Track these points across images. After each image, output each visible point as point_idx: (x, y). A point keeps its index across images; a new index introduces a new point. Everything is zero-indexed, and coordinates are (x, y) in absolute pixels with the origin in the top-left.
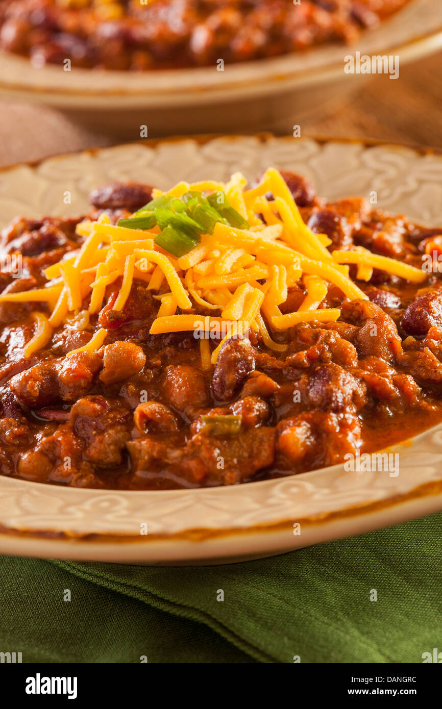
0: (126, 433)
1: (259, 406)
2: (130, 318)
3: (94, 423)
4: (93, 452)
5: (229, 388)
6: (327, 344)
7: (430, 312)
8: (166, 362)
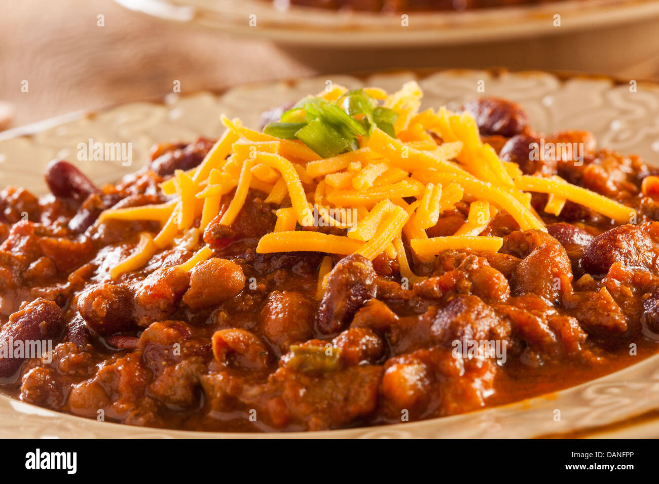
0: (203, 366)
2: (241, 236)
3: (166, 352)
4: (158, 385)
5: (336, 317)
6: (467, 271)
7: (617, 248)
8: (271, 286)
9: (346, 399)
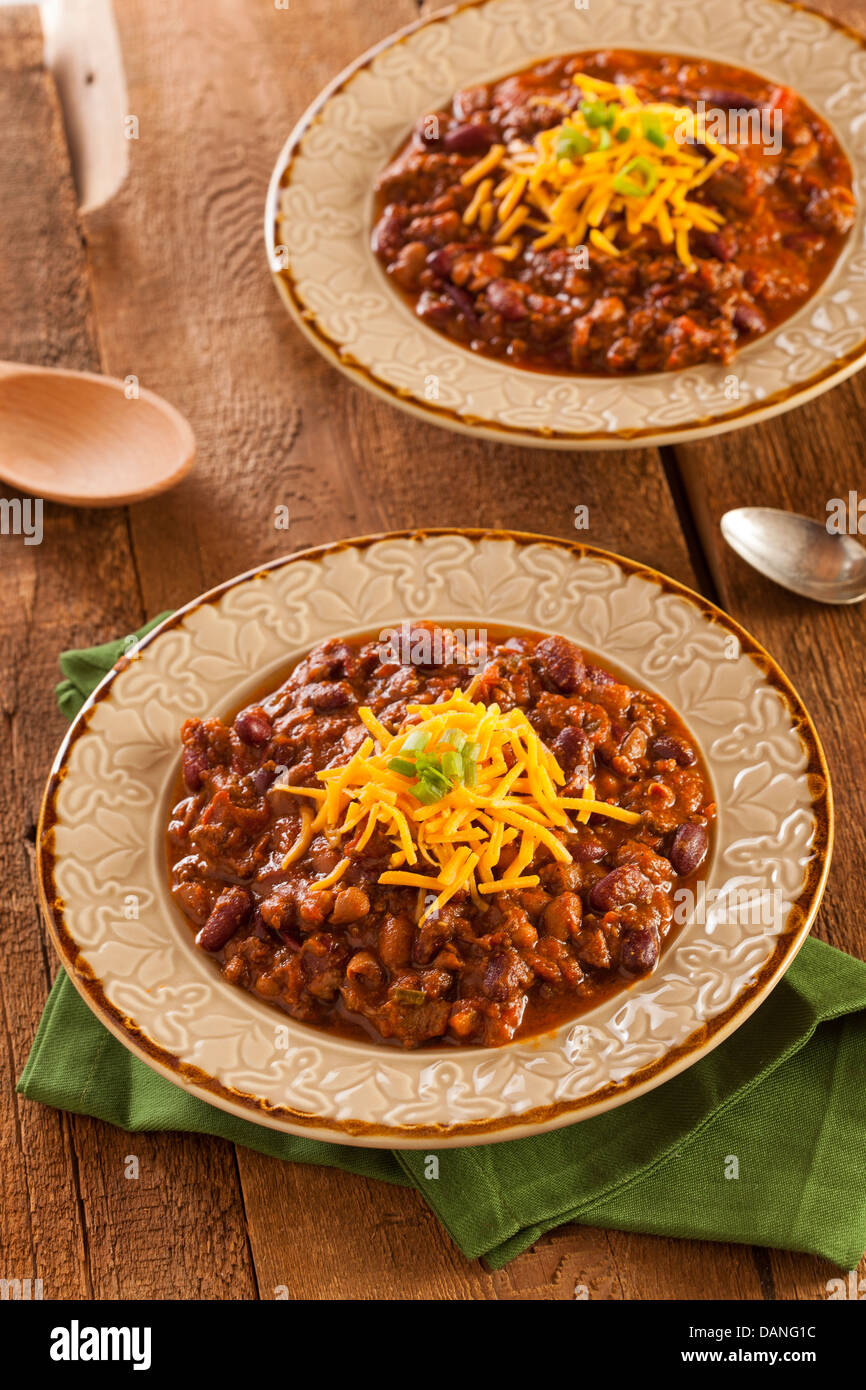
0: (340, 981)
1: (443, 979)
2: (369, 856)
3: (318, 962)
4: (314, 987)
7: (612, 894)
8: (388, 910)
9: (427, 1026)
